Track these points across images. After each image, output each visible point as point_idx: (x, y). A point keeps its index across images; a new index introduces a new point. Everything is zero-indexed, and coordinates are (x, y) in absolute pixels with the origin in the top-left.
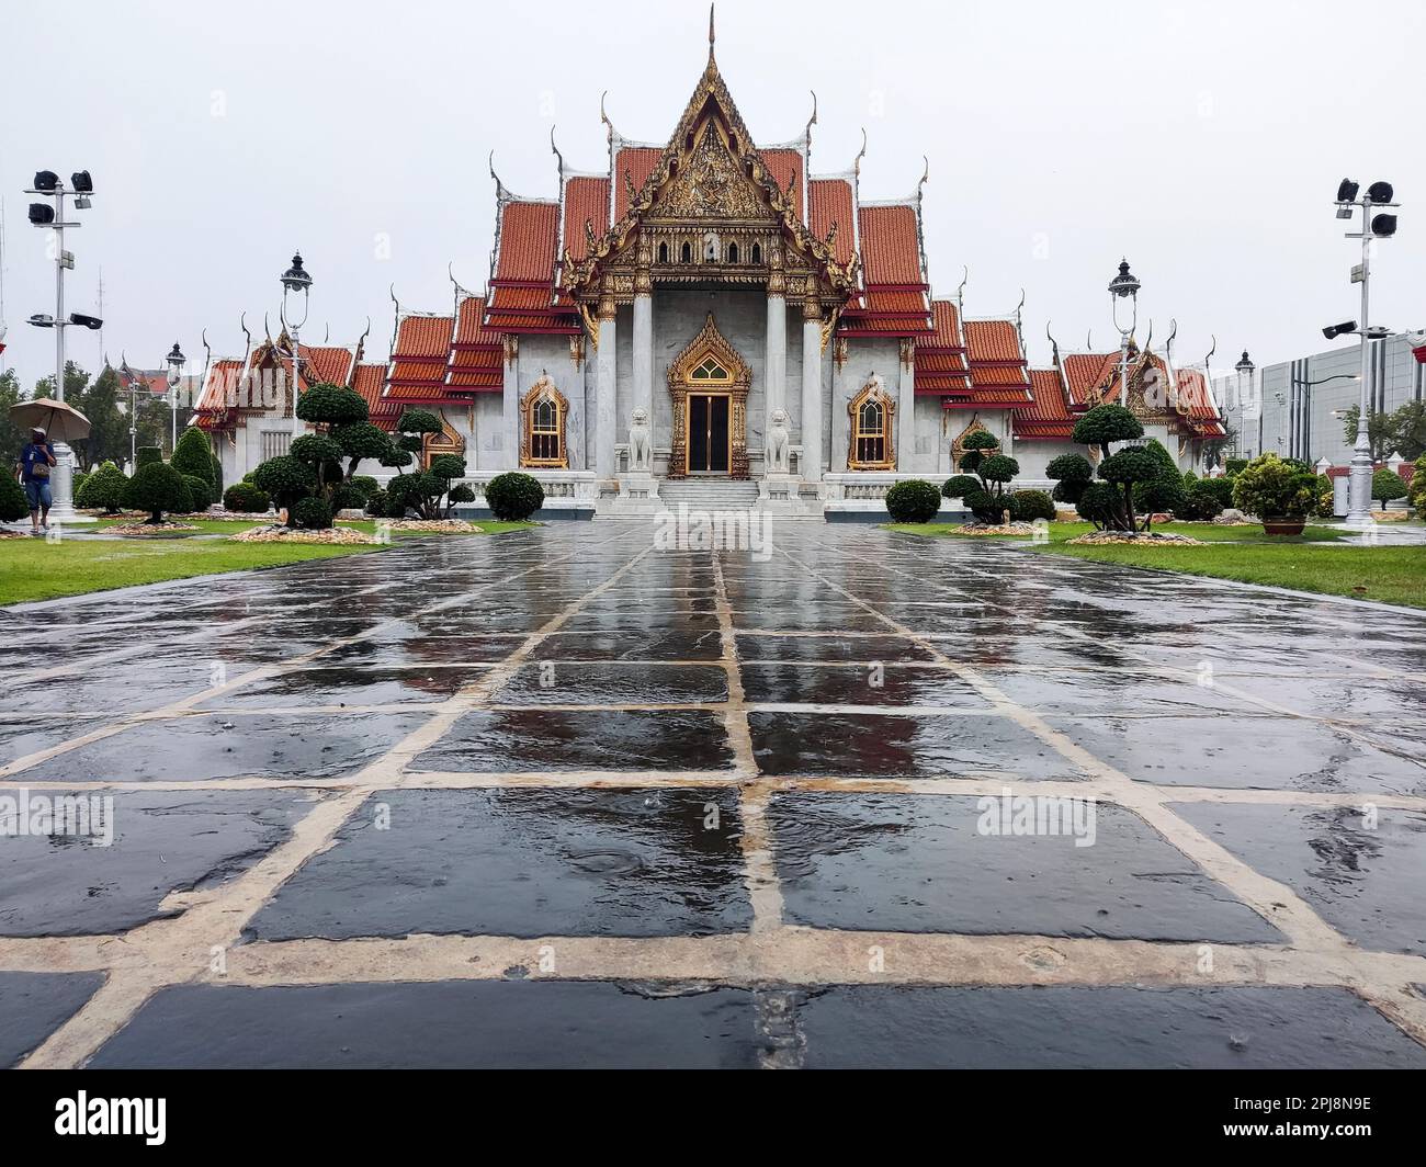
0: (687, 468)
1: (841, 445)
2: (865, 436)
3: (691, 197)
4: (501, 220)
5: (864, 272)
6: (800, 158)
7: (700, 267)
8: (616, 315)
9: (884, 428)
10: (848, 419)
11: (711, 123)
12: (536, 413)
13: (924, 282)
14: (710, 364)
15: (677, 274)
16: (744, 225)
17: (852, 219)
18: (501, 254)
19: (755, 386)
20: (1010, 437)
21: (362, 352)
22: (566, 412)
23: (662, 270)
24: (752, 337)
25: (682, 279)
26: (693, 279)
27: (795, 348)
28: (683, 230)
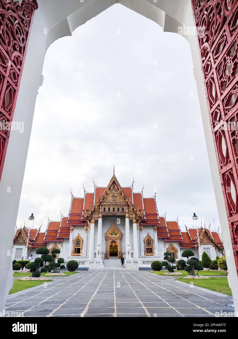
0: (109, 256)
1: (143, 249)
2: (148, 247)
3: (110, 199)
4: (72, 202)
5: (145, 212)
6: (131, 189)
7: (112, 212)
8: (95, 222)
9: (152, 245)
10: (144, 243)
11: (114, 185)
12: (76, 243)
13: (157, 213)
14: (114, 232)
15: (107, 214)
16: (120, 204)
17: (142, 201)
18: (72, 208)
19: (123, 237)
20: (179, 247)
21: (40, 230)
22: (82, 243)
23: (104, 213)
24: (122, 226)
25: (108, 215)
26: (110, 215)
27: (132, 228)
28: (108, 205)
